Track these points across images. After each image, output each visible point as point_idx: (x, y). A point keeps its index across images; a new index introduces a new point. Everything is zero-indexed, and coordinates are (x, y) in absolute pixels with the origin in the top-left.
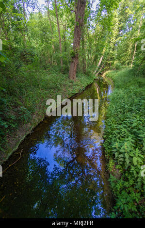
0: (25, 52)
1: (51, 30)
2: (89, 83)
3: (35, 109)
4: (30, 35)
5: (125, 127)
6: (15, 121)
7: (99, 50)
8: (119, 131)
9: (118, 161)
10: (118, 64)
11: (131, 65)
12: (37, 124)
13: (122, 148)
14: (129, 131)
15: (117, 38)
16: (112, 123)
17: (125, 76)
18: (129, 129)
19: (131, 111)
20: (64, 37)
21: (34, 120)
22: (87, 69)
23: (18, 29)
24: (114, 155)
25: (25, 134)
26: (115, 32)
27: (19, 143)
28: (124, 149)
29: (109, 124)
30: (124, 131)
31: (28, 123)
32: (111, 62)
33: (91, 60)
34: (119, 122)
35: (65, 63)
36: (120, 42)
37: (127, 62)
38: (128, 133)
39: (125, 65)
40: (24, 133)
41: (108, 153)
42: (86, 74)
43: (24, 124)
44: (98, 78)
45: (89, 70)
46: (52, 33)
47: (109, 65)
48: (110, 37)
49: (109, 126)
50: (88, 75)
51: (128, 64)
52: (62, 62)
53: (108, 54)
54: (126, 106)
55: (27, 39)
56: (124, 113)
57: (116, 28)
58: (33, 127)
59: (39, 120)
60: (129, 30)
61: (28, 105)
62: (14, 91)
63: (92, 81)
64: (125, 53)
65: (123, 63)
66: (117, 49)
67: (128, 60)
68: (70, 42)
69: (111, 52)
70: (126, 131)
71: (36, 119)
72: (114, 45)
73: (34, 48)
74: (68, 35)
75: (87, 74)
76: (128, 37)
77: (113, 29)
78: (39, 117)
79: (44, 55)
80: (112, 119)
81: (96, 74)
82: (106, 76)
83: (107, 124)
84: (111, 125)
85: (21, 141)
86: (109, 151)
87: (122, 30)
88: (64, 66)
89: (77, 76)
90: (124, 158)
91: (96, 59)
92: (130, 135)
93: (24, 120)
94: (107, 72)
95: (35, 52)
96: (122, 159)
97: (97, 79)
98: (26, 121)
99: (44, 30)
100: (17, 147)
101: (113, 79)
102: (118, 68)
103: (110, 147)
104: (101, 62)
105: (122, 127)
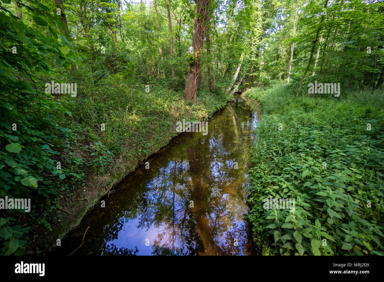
0: (114, 56)
1: (158, 26)
2: (219, 106)
3: (122, 148)
4: (125, 32)
5: (287, 180)
6: (82, 169)
7: (233, 55)
8: (277, 187)
9: (281, 251)
10: (266, 77)
11: (288, 80)
12: (123, 176)
13: (287, 220)
14: (296, 187)
15: (261, 39)
16: (262, 174)
17: (279, 96)
18: (296, 183)
19: (296, 150)
20: (178, 36)
21: (118, 168)
22: (215, 84)
23: (107, 25)
24: (272, 237)
25: (99, 195)
26: (258, 31)
27: (84, 214)
28: (291, 222)
29: (258, 175)
30: (287, 188)
31: (106, 173)
32: (254, 74)
33: (221, 70)
34: (277, 172)
35: (179, 74)
36: (267, 45)
37: (281, 74)
38: (296, 192)
39: (278, 78)
40: (97, 193)
41: (260, 234)
42: (213, 93)
43: (97, 174)
44: (234, 99)
45: (219, 86)
46: (159, 29)
47: (253, 79)
48: (250, 38)
49: (258, 178)
50: (218, 94)
51: (283, 77)
52: (173, 72)
53: (249, 61)
54: (286, 142)
55: (119, 38)
56: (284, 155)
57: (259, 25)
58: (115, 181)
59: (127, 168)
60: (278, 28)
61: (109, 141)
62: (88, 116)
63: (224, 104)
64: (276, 61)
65: (274, 77)
66: (263, 55)
67: (281, 71)
68: (188, 43)
69: (253, 59)
70: (291, 188)
71: (122, 166)
72: (258, 48)
73: (129, 51)
74: (184, 34)
75: (216, 92)
76: (279, 38)
77: (254, 26)
78: (128, 164)
79: (144, 62)
80: (263, 166)
81: (230, 92)
82: (247, 96)
83: (254, 176)
84: (261, 177)
85: (87, 208)
86: (260, 229)
87: (268, 28)
88: (177, 78)
89: (198, 96)
90: (293, 242)
91: (229, 70)
92: (300, 194)
93: (99, 167)
94: (249, 90)
95: (131, 57)
96: (288, 246)
97: (233, 102)
98: (102, 170)
99: (148, 25)
100: (79, 220)
101: (259, 101)
102: (266, 84)
103: (262, 221)
104: (239, 74)
105: (282, 180)
